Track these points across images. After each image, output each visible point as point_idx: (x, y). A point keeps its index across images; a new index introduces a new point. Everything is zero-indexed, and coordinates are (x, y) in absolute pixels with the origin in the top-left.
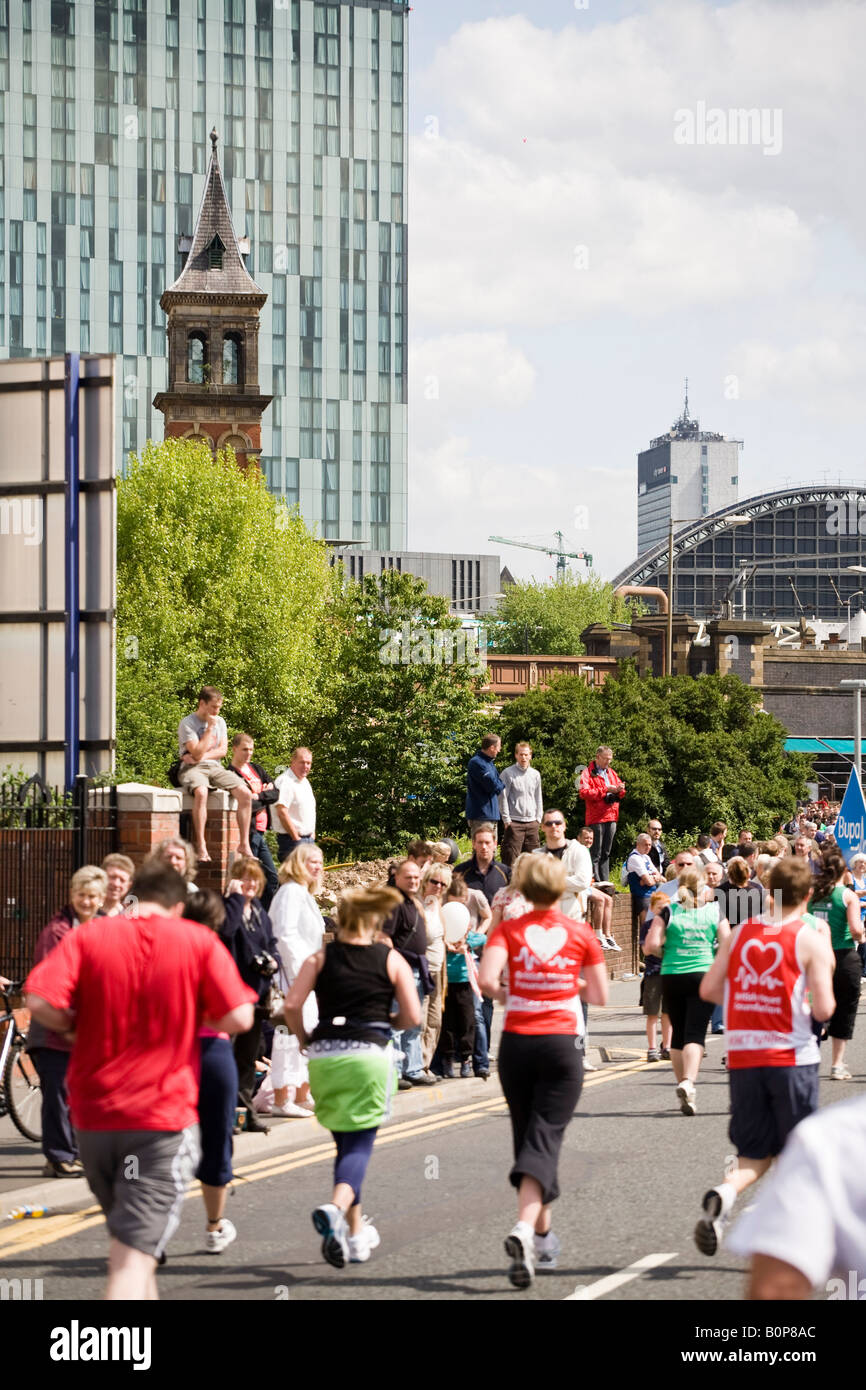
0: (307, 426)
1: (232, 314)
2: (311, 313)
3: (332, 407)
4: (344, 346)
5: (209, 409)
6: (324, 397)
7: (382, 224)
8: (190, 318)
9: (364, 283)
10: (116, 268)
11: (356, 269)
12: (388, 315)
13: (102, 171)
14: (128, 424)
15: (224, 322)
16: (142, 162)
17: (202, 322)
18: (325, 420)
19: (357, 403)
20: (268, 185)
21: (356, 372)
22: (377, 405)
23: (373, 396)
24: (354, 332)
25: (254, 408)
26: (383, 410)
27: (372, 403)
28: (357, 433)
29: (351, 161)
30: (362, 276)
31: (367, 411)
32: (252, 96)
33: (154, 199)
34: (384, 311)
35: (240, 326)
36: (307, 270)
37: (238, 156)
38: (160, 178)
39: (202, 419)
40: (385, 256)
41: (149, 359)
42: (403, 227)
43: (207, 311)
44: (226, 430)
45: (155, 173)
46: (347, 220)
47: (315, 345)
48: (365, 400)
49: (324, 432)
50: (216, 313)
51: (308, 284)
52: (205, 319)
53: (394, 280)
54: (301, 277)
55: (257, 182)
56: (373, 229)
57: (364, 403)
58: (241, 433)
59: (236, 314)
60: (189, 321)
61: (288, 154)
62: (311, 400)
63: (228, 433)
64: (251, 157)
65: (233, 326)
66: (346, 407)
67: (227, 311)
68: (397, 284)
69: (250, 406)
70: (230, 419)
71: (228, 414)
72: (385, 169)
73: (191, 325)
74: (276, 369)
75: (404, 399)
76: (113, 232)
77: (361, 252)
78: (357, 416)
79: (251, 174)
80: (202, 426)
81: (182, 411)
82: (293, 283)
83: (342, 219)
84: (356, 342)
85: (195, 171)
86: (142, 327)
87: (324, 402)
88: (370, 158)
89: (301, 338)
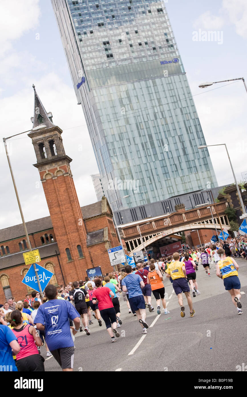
0: (189, 167)
1: (49, 135)
2: (182, 143)
3: (193, 161)
4: (192, 148)
5: (49, 165)
6: (191, 160)
7: (193, 119)
8: (37, 140)
9: (193, 133)
10: (137, 145)
11: (190, 131)
12: (200, 138)
13: (128, 126)
14: (149, 178)
15: (47, 138)
16: (136, 121)
17: (41, 140)
18: (192, 165)
19: (198, 159)
20: (165, 119)
21: (196, 153)
22: (203, 158)
23: (202, 156)
24: (193, 144)
25: (62, 161)
26: (205, 159)
27: (202, 158)
28: (200, 166)
29: (182, 108)
30: (192, 132)
31: (201, 160)
32: (156, 101)
33: (141, 129)
34: (199, 138)
35: (52, 138)
36: (179, 134)
37: (157, 114)
38: (141, 124)
39: (48, 169)
40: (195, 126)
41: (149, 163)
42: (198, 119)
43: (41, 137)
44: (56, 170)
45: (140, 123)
46: (185, 121)
47: (186, 149)
48: (200, 158)
49: (193, 168)
50: (44, 136)
51: (180, 137)
52: (41, 139)
53: (199, 130)
54: (178, 136)
55: (163, 119)
56: (191, 121)
57: (200, 159)
58: (61, 169)
59: (50, 135)
60: (37, 141)
61: (168, 111)
62: (188, 161)
63: (57, 171)
64: (160, 114)
65: (50, 139)
66: (196, 161)
67: (47, 135)
68: (200, 131)
69: (61, 161)
70: (56, 166)
71: (55, 165)
72: (190, 108)
73: (38, 142)
74: (178, 157)
75: (209, 155)
76: (134, 138)
77: (190, 127)
78: (199, 162)
79: (161, 117)
80: (48, 171)
81: (42, 168)
82: (177, 138)
83: (184, 121)
84: (194, 146)
85: (148, 120)
86: (146, 156)
87: (191, 161)
88: (186, 106)
89: (182, 149)
